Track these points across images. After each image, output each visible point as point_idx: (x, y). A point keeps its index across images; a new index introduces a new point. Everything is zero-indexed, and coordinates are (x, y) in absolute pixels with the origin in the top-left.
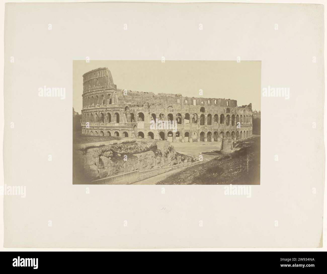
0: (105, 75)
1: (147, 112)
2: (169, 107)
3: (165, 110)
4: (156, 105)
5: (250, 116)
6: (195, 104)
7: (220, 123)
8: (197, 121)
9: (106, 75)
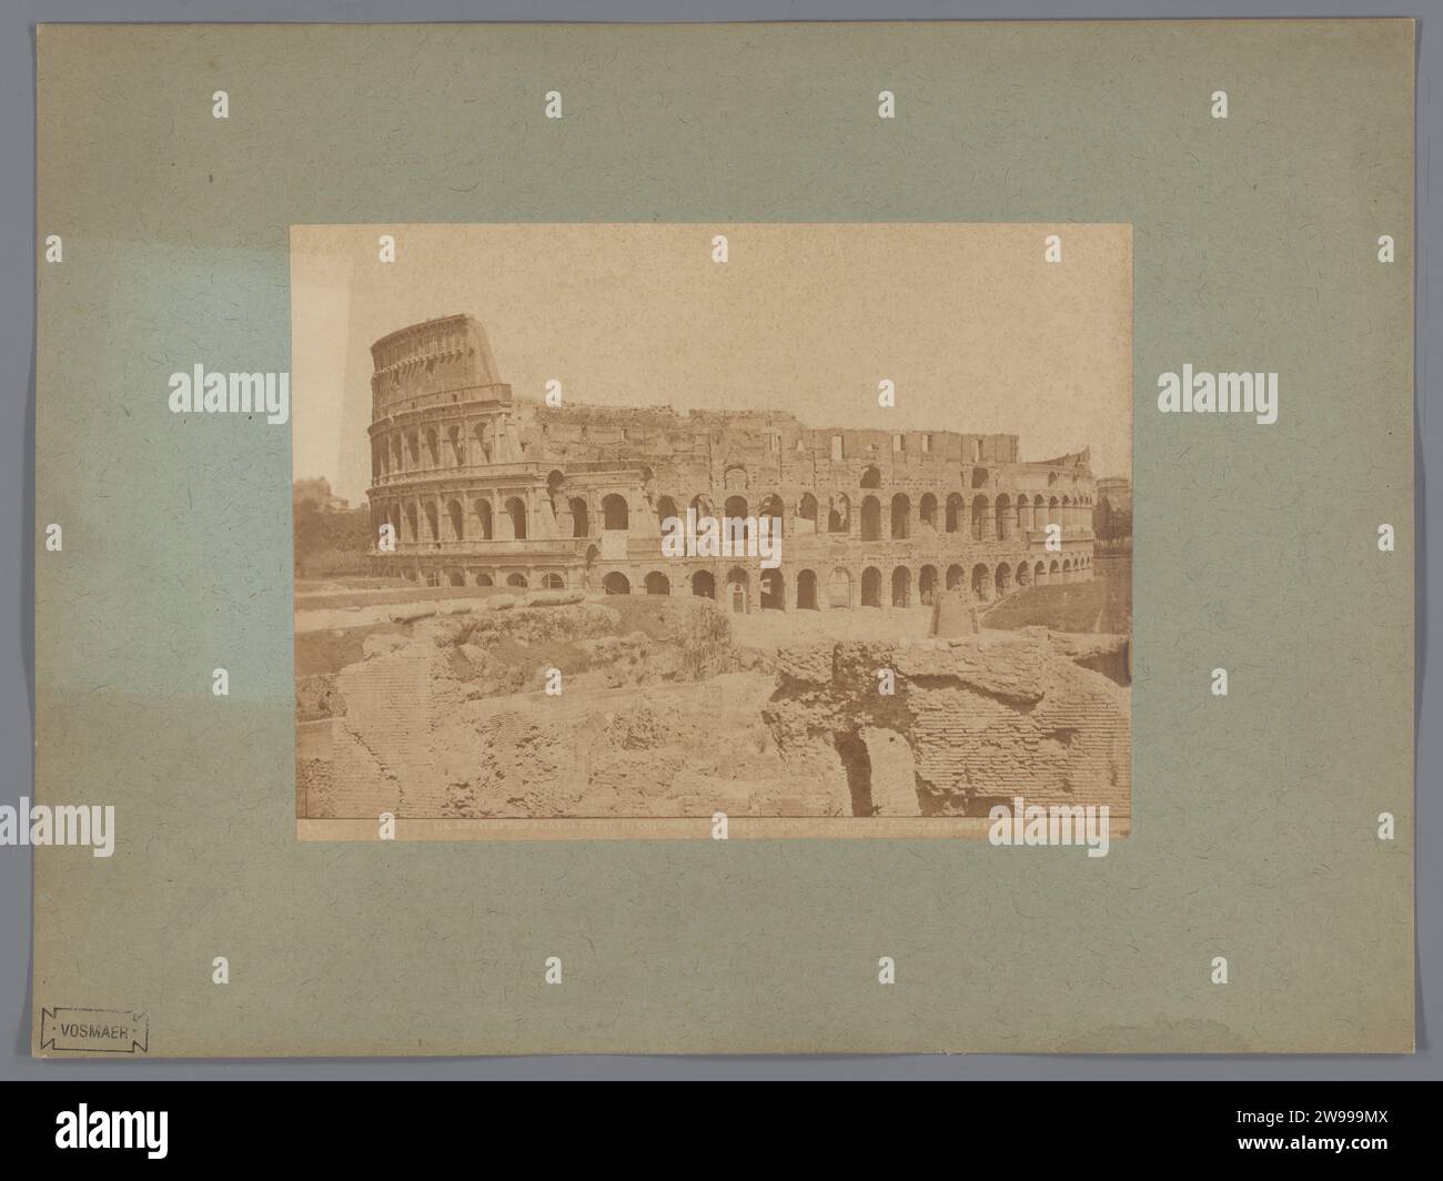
0: (461, 348)
1: (640, 493)
2: (731, 467)
3: (714, 484)
4: (676, 460)
5: (1081, 499)
6: (837, 455)
7: (948, 531)
8: (849, 525)
9: (465, 344)
